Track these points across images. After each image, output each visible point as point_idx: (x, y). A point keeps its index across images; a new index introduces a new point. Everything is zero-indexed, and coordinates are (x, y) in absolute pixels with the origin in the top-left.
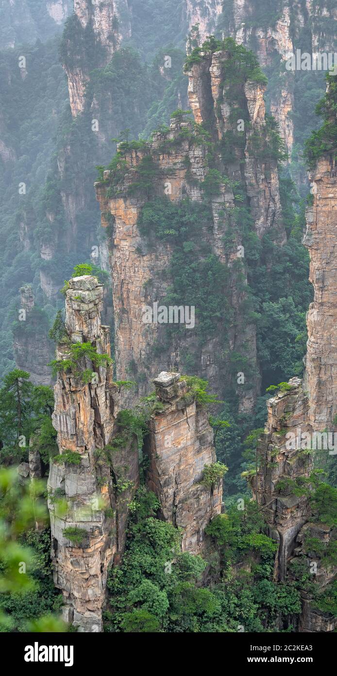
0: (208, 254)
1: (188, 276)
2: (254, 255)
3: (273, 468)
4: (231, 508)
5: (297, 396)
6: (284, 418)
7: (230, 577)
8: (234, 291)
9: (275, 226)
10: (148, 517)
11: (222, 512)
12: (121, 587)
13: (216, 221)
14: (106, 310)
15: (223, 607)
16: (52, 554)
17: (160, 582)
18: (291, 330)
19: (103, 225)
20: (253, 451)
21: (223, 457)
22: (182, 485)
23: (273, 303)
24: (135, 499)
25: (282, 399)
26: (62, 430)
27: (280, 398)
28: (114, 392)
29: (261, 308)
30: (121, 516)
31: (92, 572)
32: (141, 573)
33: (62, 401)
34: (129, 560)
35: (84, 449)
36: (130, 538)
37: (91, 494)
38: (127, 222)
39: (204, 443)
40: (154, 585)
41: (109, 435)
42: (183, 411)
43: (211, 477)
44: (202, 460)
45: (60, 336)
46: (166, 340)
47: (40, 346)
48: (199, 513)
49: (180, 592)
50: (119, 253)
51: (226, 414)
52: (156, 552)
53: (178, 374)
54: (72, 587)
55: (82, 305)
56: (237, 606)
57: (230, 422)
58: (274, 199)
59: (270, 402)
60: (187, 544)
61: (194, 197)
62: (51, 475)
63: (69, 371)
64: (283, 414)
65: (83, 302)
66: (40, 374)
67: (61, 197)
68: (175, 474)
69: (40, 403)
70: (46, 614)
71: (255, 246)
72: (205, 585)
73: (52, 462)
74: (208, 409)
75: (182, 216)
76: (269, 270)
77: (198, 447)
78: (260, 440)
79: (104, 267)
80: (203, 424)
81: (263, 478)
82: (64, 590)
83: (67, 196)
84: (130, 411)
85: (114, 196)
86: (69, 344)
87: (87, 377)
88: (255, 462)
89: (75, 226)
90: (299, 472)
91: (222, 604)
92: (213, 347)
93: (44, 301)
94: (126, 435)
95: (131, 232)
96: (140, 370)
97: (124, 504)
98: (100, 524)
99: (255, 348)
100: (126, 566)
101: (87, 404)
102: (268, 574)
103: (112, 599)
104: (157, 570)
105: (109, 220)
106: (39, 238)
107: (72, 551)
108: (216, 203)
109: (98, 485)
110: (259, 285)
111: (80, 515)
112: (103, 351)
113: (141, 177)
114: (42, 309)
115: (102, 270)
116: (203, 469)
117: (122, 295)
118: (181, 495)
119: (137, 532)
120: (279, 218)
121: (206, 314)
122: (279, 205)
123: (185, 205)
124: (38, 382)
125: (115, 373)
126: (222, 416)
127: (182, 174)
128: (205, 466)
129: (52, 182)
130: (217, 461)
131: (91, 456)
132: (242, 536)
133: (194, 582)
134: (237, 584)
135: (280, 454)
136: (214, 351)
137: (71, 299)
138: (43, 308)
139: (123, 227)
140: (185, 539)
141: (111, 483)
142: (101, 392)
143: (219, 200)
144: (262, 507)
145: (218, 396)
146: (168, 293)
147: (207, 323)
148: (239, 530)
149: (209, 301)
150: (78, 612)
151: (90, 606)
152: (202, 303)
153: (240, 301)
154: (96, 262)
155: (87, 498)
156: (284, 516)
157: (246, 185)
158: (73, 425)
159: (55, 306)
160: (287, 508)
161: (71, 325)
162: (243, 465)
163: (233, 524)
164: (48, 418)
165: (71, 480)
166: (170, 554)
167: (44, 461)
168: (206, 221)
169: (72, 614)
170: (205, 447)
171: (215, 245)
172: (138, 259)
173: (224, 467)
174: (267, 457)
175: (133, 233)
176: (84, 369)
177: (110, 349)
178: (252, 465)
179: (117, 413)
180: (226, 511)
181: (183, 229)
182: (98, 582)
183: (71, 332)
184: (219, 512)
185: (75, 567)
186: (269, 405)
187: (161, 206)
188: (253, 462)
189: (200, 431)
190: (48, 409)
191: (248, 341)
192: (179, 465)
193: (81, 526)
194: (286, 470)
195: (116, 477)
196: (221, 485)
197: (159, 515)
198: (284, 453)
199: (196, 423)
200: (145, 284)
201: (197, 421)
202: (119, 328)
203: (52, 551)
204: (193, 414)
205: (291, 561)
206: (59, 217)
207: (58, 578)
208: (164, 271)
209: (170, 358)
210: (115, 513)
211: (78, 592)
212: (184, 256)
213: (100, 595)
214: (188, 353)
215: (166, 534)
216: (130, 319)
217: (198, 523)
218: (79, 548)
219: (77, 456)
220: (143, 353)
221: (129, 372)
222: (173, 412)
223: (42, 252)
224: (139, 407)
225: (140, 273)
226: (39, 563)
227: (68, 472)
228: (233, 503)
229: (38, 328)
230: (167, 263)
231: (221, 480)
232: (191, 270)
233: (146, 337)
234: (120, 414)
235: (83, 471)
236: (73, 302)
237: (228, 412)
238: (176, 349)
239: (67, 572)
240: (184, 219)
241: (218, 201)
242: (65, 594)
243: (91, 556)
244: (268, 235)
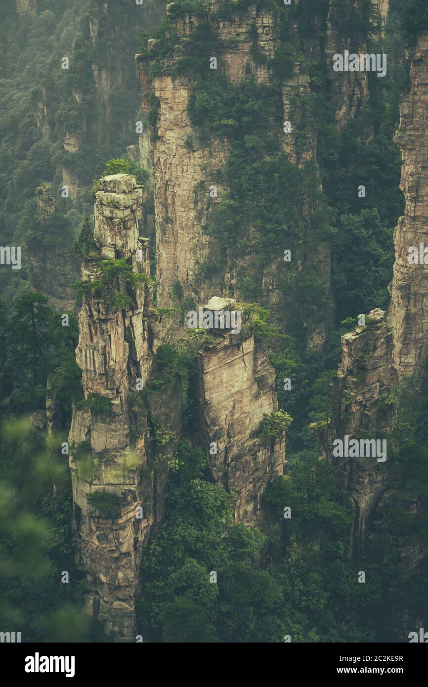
0: (275, 152)
1: (249, 179)
2: (332, 154)
3: (348, 419)
4: (295, 469)
5: (379, 332)
6: (363, 358)
7: (294, 557)
8: (306, 199)
9: (360, 118)
10: (194, 478)
11: (285, 473)
12: (159, 569)
13: (287, 110)
14: (145, 219)
15: (286, 594)
16: (74, 525)
17: (207, 561)
18: (375, 250)
19: (145, 110)
20: (324, 397)
21: (286, 404)
22: (236, 438)
23: (353, 215)
24: (178, 455)
25: (361, 335)
26: (88, 368)
27: (357, 334)
28: (154, 321)
29: (338, 221)
30: (161, 476)
31: (124, 549)
32: (184, 550)
33: (88, 332)
34: (169, 534)
35: (115, 392)
36: (170, 505)
37: (124, 449)
38: (175, 107)
39: (264, 386)
40: (200, 566)
41: (146, 374)
42: (238, 346)
43: (271, 429)
44: (261, 408)
45: (88, 251)
46: (219, 258)
47: (61, 262)
48: (257, 474)
49: (233, 575)
50: (163, 146)
51: (292, 352)
52: (203, 523)
53: (232, 301)
54: (98, 569)
55: (116, 211)
56: (303, 593)
57: (297, 362)
58: (360, 84)
59: (346, 338)
60: (241, 513)
61: (260, 77)
62: (74, 426)
63: (98, 294)
64: (361, 354)
65: (116, 207)
66: (61, 298)
67: (93, 71)
68: (227, 424)
69: (61, 334)
70: (65, 605)
71: (334, 142)
72: (263, 565)
73: (75, 409)
74: (269, 344)
75: (244, 103)
76: (350, 174)
77: (256, 391)
78: (331, 384)
79: (144, 164)
80: (263, 363)
81: (335, 431)
82: (88, 573)
83: (100, 70)
84: (173, 346)
85: (160, 74)
86: (99, 260)
87: (120, 302)
88: (326, 411)
89: (109, 110)
90: (379, 426)
91: (285, 590)
92: (278, 268)
93: (67, 205)
94: (168, 375)
95: (180, 120)
96: (186, 294)
97: (164, 462)
98: (134, 488)
99: (329, 271)
100: (165, 540)
101: (120, 336)
102: (341, 552)
103: (148, 585)
104: (204, 547)
105: (152, 104)
106: (61, 124)
107: (98, 522)
108: (288, 86)
109: (132, 437)
110: (336, 193)
111: (109, 476)
112: (141, 270)
113: (195, 50)
114: (65, 216)
115: (142, 167)
116: (261, 419)
117: (166, 200)
118: (235, 450)
119: (180, 498)
120: (365, 108)
121: (269, 226)
122: (366, 91)
123: (249, 89)
124: (59, 308)
125: (155, 298)
126: (287, 354)
127: (247, 47)
128: (265, 415)
129: (81, 50)
130: (279, 410)
131: (124, 401)
132: (309, 504)
133: (250, 562)
134: (304, 565)
135: (356, 402)
136: (279, 273)
137: (102, 204)
138: (65, 213)
139: (169, 114)
140: (239, 507)
141: (148, 435)
142: (137, 321)
143: (291, 83)
144: (334, 468)
145: (282, 329)
146: (223, 200)
147: (271, 238)
148: (306, 496)
149: (274, 210)
150: (105, 602)
151: (120, 594)
152: (265, 212)
153: (312, 212)
154: (134, 157)
155: (117, 454)
156: (361, 480)
157: (326, 65)
158: (102, 362)
159: (81, 212)
160: (364, 470)
161: (101, 236)
162: (311, 414)
163: (298, 489)
164: (70, 354)
165: (98, 432)
166: (220, 526)
167: (66, 408)
168: (273, 109)
169: (97, 605)
170: (265, 391)
171: (283, 141)
172: (188, 155)
173: (287, 416)
174: (340, 406)
175: (182, 121)
176: (116, 292)
177: (149, 269)
178: (322, 415)
179: (157, 347)
180: (289, 472)
181: (245, 119)
182: (131, 563)
183: (102, 246)
184: (281, 474)
185: (102, 542)
186: (344, 342)
187: (218, 89)
188: (322, 411)
189: (259, 371)
190: (71, 342)
191: (321, 261)
192: (232, 413)
193: (111, 489)
194: (364, 422)
195: (155, 428)
196: (284, 440)
197: (207, 476)
198: (362, 401)
199: (254, 362)
200: (196, 187)
201: (255, 359)
202: (162, 241)
203: (74, 522)
204: (250, 350)
205: (370, 537)
206: (89, 97)
207: (81, 556)
208: (219, 171)
209: (223, 280)
210: (152, 473)
211: (106, 576)
212: (245, 154)
213: (132, 579)
214: (246, 274)
215: (216, 501)
216: (175, 231)
217: (254, 486)
218: (108, 518)
219: (106, 401)
220: (191, 273)
221: (173, 297)
222: (226, 348)
223: (66, 142)
224: (184, 340)
225: (189, 173)
226: (57, 539)
227: (94, 421)
228: (298, 462)
229: (59, 239)
230: (223, 161)
231: (284, 433)
232: (253, 171)
233: (195, 253)
234: (160, 349)
235: (114, 420)
236: (104, 207)
237: (294, 349)
238: (231, 269)
239: (92, 550)
240: (246, 106)
241: (290, 85)
242: (89, 578)
243: (123, 528)
244: (351, 130)
